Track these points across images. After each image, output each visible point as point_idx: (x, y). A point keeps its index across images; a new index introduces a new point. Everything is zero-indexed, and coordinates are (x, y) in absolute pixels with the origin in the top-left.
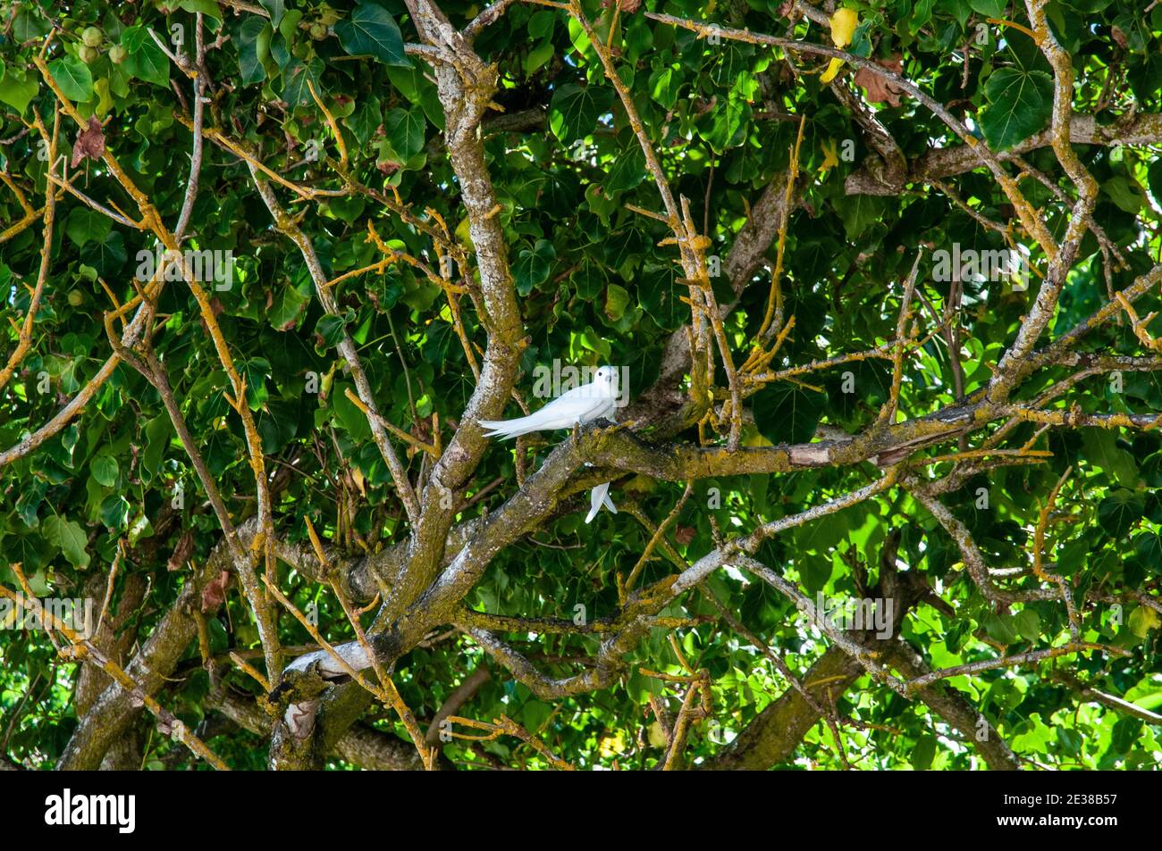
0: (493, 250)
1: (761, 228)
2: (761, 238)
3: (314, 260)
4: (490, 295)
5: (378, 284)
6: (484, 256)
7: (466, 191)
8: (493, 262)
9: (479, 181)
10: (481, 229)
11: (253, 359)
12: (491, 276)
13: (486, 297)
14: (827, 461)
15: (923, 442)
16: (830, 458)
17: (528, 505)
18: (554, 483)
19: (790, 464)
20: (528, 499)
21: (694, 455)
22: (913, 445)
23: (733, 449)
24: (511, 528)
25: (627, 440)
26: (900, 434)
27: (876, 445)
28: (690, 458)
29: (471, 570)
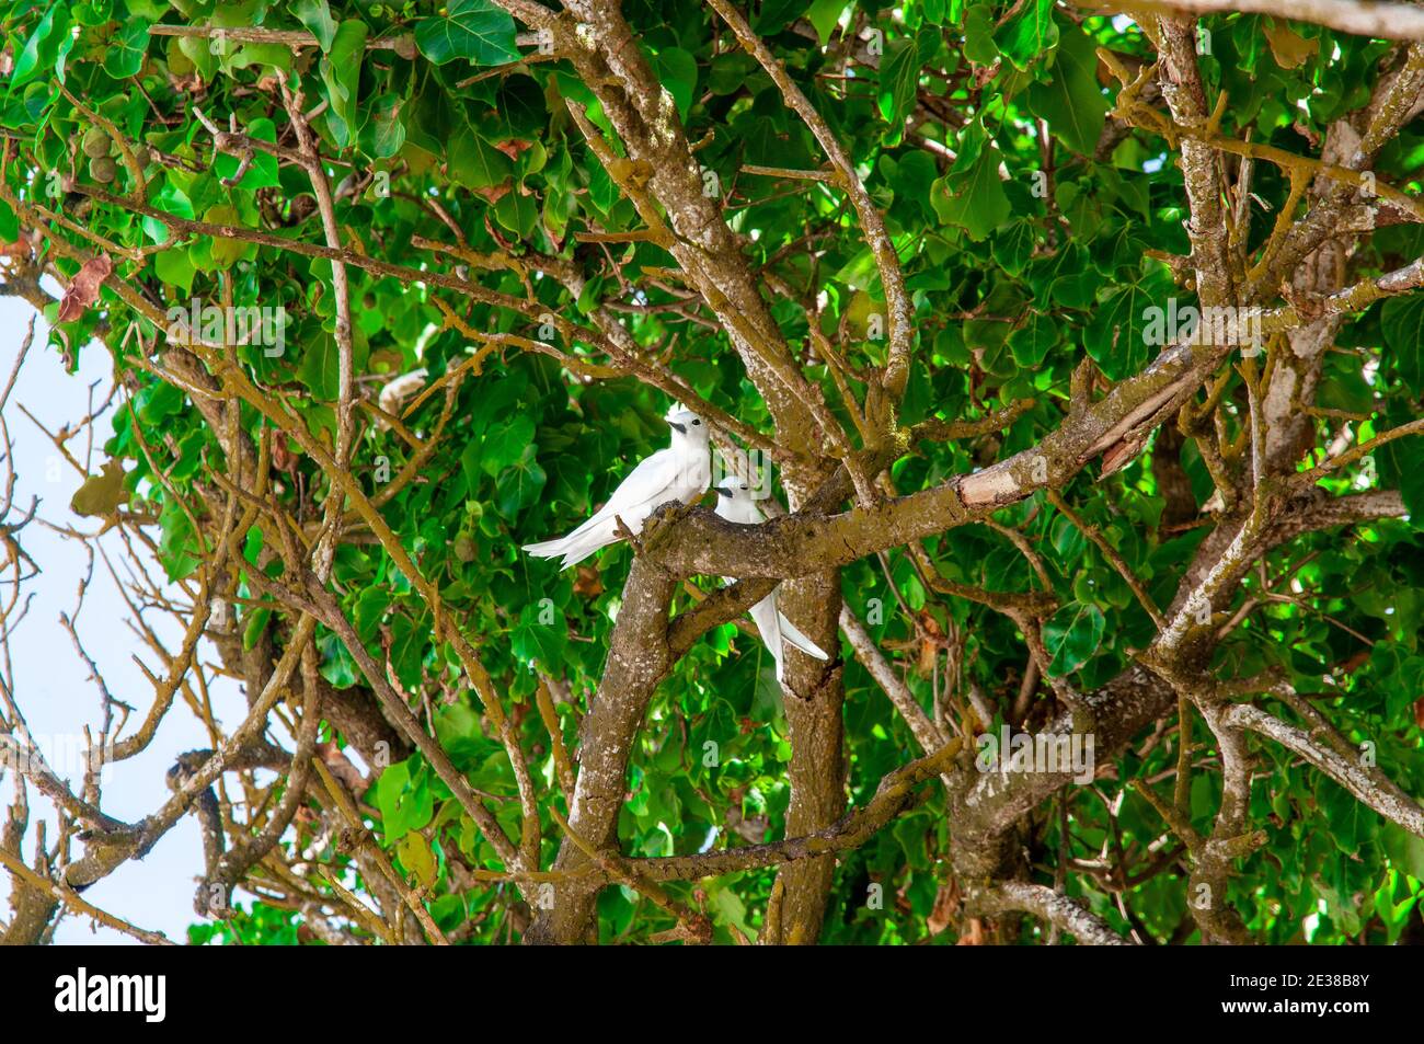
14: (1017, 488)
15: (1145, 419)
16: (1016, 482)
17: (622, 669)
18: (640, 622)
19: (966, 506)
20: (618, 658)
21: (817, 528)
22: (1134, 427)
23: (867, 504)
24: (618, 712)
25: (701, 527)
26: (1103, 413)
27: (1077, 441)
28: (811, 534)
29: (595, 793)
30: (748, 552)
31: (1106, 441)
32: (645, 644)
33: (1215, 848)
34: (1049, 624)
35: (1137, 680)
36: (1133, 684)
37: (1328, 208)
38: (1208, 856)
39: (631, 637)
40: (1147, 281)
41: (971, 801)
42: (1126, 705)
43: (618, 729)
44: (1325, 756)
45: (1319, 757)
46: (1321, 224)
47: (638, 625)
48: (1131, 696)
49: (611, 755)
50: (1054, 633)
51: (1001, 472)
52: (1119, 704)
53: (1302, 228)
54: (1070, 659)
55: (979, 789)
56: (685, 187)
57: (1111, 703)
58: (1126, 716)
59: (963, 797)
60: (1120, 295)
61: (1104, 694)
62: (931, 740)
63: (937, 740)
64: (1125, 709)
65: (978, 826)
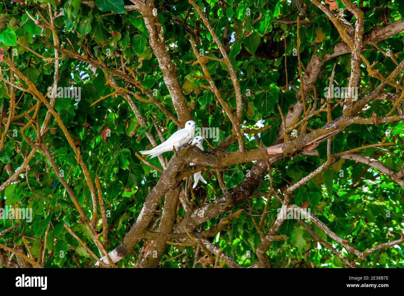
0: (173, 86)
1: (311, 72)
2: (311, 77)
3: (133, 105)
4: (176, 105)
5: (157, 112)
6: (171, 90)
7: (160, 63)
8: (174, 92)
9: (164, 58)
10: (167, 78)
11: (123, 149)
12: (175, 97)
13: (175, 106)
14: (282, 152)
15: (321, 139)
16: (283, 151)
17: (163, 184)
18: (172, 173)
19: (267, 155)
20: (163, 181)
21: (226, 155)
22: (317, 141)
23: (241, 151)
24: (159, 195)
25: (196, 151)
26: (310, 137)
27: (301, 143)
28: (224, 157)
29: (147, 214)
30: (208, 159)
31: (309, 144)
32: (171, 178)
33: (269, 238)
34: (226, 173)
35: (241, 190)
36: (240, 191)
37: (375, 93)
38: (266, 240)
39: (168, 176)
40: (271, 90)
41: (192, 216)
42: (238, 196)
43: (158, 199)
44: (317, 221)
45: (316, 221)
46: (373, 97)
47: (171, 174)
48: (240, 194)
49: (154, 205)
50: (227, 176)
51: (279, 147)
52: (237, 196)
53: (368, 97)
54: (232, 184)
55: (195, 213)
56: (164, 53)
57: (235, 195)
58: (238, 199)
59: (190, 215)
60: (263, 93)
61: (233, 192)
62: (183, 199)
63: (184, 199)
64: (238, 197)
65: (194, 223)
